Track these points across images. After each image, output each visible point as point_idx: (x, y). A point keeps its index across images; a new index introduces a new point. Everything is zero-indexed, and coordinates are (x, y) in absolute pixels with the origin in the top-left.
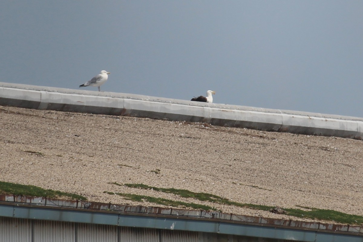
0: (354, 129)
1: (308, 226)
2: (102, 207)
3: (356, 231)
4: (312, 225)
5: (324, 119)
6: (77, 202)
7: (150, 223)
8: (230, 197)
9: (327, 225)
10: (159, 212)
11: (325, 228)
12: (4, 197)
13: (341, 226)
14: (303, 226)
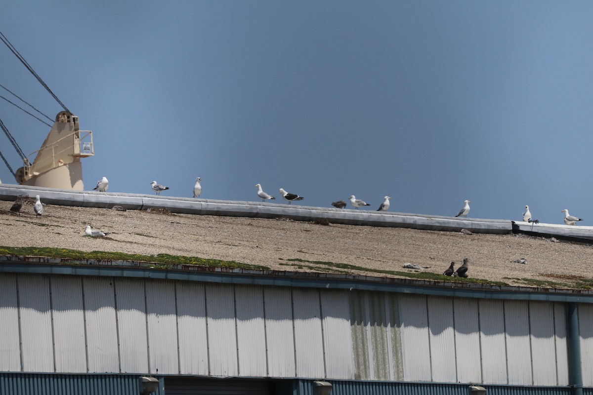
0: (412, 222)
1: (417, 283)
2: (280, 274)
3: (449, 285)
4: (420, 282)
5: (391, 216)
6: (263, 270)
7: (312, 285)
8: (368, 267)
9: (430, 282)
10: (318, 276)
11: (428, 284)
12: (215, 269)
13: (439, 282)
14: (414, 282)
